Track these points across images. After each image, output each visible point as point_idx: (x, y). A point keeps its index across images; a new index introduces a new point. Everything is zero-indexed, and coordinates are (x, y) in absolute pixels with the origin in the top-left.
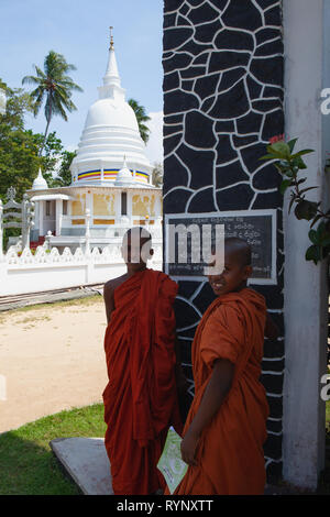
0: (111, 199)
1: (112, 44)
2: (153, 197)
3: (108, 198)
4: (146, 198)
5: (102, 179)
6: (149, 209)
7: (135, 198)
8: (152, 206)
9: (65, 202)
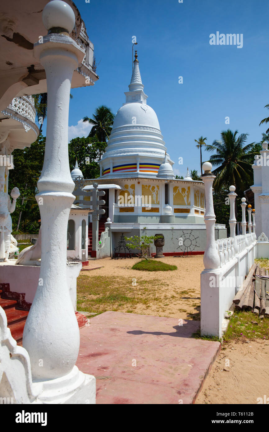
0: (156, 189)
1: (136, 57)
2: (189, 188)
3: (153, 188)
4: (183, 190)
5: (138, 172)
6: (185, 199)
7: (175, 189)
8: (188, 197)
9: (116, 190)
